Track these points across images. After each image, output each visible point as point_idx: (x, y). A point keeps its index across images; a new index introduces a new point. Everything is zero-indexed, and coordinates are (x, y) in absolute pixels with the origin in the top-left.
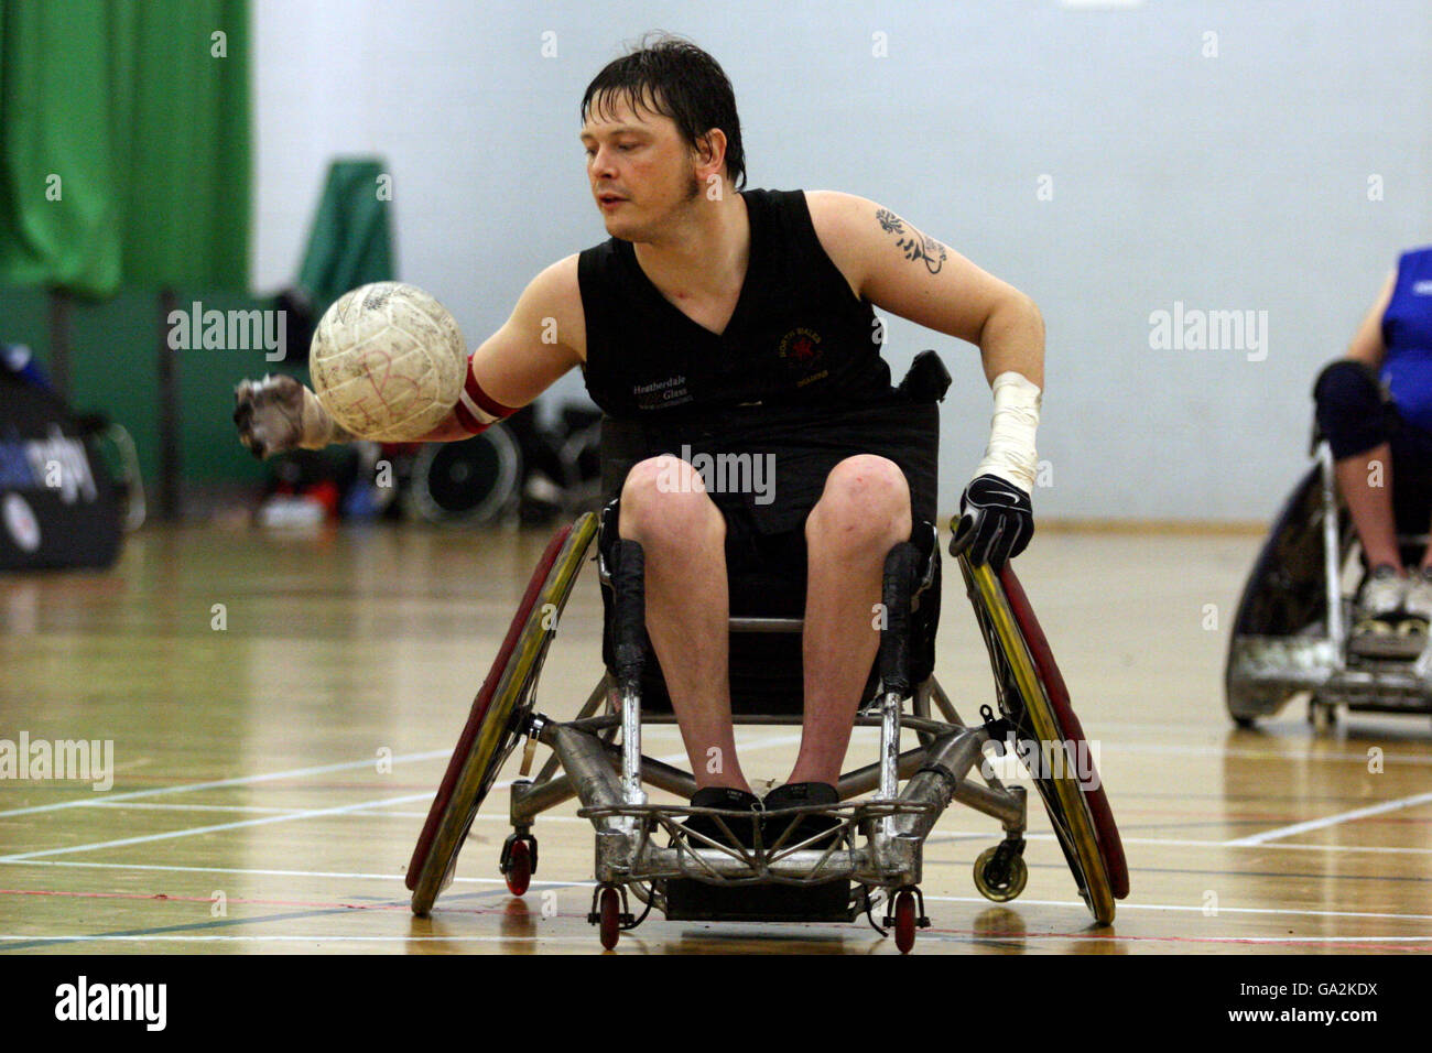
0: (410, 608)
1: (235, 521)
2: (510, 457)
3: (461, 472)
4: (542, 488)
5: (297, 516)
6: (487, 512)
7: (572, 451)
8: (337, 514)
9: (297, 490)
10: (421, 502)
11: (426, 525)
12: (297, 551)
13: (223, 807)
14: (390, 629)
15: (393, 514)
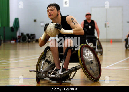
0: (21, 48)
1: (9, 42)
2: (27, 38)
3: (24, 39)
4: (29, 40)
5: (13, 42)
6: (26, 41)
7: (31, 37)
8: (16, 42)
9: (13, 40)
10: (21, 41)
11: (22, 42)
12: (13, 44)
13: (9, 61)
14: (19, 49)
15: (19, 42)
